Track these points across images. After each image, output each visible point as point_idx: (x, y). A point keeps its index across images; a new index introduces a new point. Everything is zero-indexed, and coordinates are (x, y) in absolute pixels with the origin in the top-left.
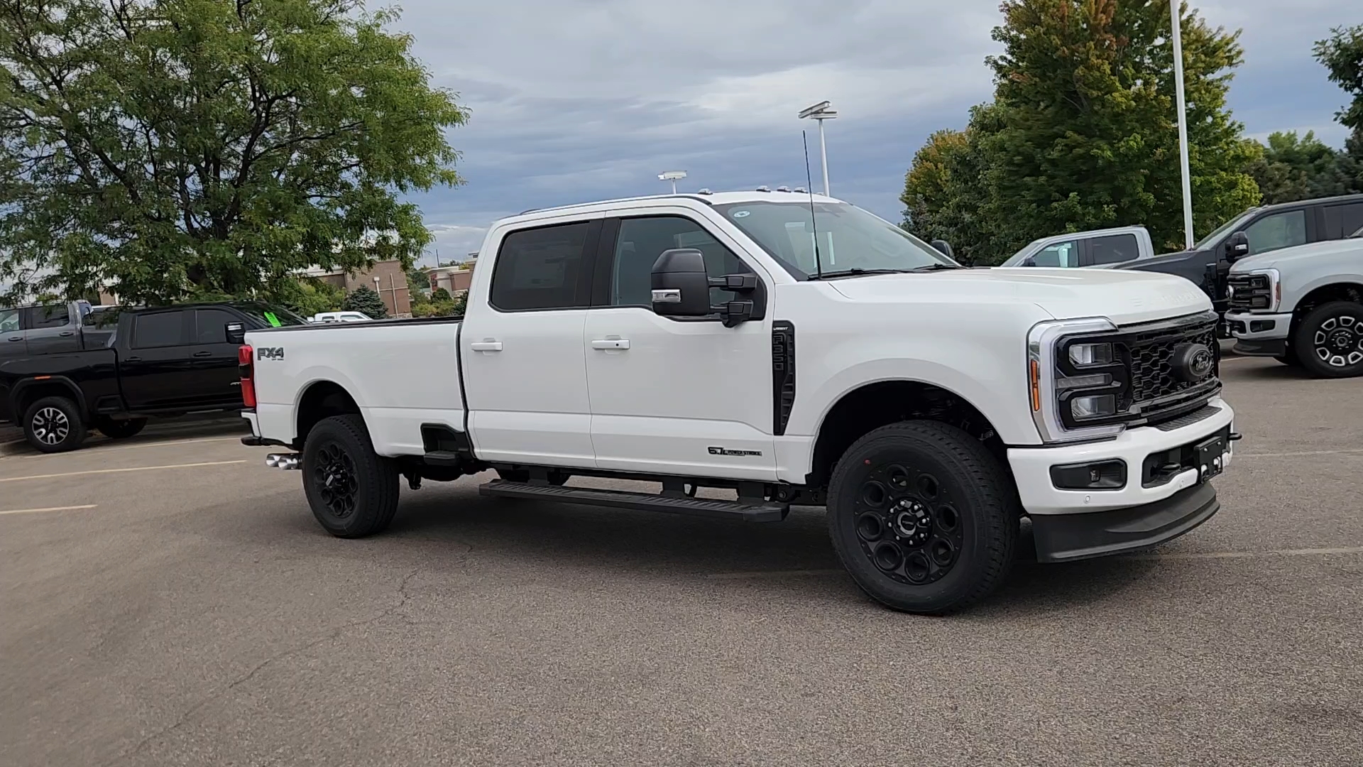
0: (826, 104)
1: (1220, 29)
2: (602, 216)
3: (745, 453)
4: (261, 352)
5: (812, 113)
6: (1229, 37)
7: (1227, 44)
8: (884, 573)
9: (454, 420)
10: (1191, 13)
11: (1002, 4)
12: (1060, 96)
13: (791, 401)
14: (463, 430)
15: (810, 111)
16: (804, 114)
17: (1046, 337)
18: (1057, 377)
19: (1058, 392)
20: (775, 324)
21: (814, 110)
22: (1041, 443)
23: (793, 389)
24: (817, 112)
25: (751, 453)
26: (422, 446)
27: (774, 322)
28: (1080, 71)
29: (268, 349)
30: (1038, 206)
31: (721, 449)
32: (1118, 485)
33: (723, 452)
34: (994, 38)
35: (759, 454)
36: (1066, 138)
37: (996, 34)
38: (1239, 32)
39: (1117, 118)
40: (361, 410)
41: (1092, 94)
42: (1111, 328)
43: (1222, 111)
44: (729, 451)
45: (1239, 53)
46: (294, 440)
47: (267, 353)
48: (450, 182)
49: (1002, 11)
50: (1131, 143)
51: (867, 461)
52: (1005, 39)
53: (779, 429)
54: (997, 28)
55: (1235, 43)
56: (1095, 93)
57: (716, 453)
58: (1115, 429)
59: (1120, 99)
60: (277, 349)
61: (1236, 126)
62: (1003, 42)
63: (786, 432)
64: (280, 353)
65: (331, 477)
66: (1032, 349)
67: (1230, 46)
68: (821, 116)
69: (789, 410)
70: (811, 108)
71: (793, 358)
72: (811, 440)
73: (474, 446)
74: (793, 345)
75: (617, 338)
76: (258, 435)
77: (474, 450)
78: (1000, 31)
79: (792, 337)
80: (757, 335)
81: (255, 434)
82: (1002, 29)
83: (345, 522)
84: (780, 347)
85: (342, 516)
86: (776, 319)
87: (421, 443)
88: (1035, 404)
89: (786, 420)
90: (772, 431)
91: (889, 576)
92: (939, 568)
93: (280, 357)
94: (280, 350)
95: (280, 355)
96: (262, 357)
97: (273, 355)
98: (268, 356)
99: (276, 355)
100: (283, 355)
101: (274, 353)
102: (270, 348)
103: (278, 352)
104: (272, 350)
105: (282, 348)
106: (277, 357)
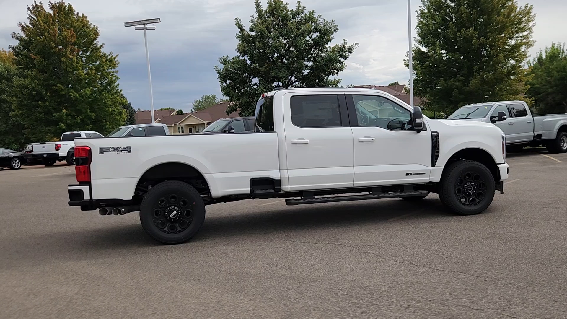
1: (111, 53)
2: (343, 93)
3: (420, 174)
4: (102, 150)
6: (114, 56)
7: (114, 59)
9: (274, 175)
10: (101, 45)
11: (19, 23)
12: (51, 68)
13: (438, 156)
14: (280, 179)
20: (432, 132)
22: (504, 163)
23: (439, 152)
25: (422, 174)
28: (64, 59)
29: (113, 148)
30: (44, 115)
31: (411, 173)
33: (411, 174)
34: (13, 37)
35: (425, 174)
36: (57, 86)
37: (14, 36)
38: (118, 55)
39: (79, 80)
40: (205, 175)
41: (69, 70)
43: (116, 84)
44: (414, 174)
45: (118, 63)
46: (133, 197)
47: (111, 150)
49: (19, 26)
50: (87, 92)
51: (461, 172)
53: (433, 165)
54: (14, 33)
55: (116, 59)
56: (70, 70)
57: (409, 175)
59: (82, 74)
60: (123, 147)
62: (17, 40)
63: (436, 165)
64: (128, 149)
65: (175, 212)
67: (115, 60)
69: (437, 159)
71: (439, 142)
72: (443, 167)
73: (282, 185)
74: (439, 139)
75: (369, 137)
76: (89, 198)
77: (282, 187)
78: (16, 35)
79: (438, 136)
80: (426, 136)
81: (85, 198)
82: (17, 34)
83: (181, 235)
84: (435, 139)
85: (176, 232)
86: (431, 130)
87: (248, 188)
88: (503, 153)
89: (436, 162)
90: (431, 166)
91: (464, 205)
92: (479, 200)
93: (126, 152)
94: (127, 148)
95: (127, 150)
96: (104, 152)
97: (118, 151)
98: (113, 151)
99: (121, 151)
100: (130, 151)
101: (120, 149)
102: (116, 147)
103: (124, 149)
104: (117, 148)
105: (130, 147)
106: (123, 152)
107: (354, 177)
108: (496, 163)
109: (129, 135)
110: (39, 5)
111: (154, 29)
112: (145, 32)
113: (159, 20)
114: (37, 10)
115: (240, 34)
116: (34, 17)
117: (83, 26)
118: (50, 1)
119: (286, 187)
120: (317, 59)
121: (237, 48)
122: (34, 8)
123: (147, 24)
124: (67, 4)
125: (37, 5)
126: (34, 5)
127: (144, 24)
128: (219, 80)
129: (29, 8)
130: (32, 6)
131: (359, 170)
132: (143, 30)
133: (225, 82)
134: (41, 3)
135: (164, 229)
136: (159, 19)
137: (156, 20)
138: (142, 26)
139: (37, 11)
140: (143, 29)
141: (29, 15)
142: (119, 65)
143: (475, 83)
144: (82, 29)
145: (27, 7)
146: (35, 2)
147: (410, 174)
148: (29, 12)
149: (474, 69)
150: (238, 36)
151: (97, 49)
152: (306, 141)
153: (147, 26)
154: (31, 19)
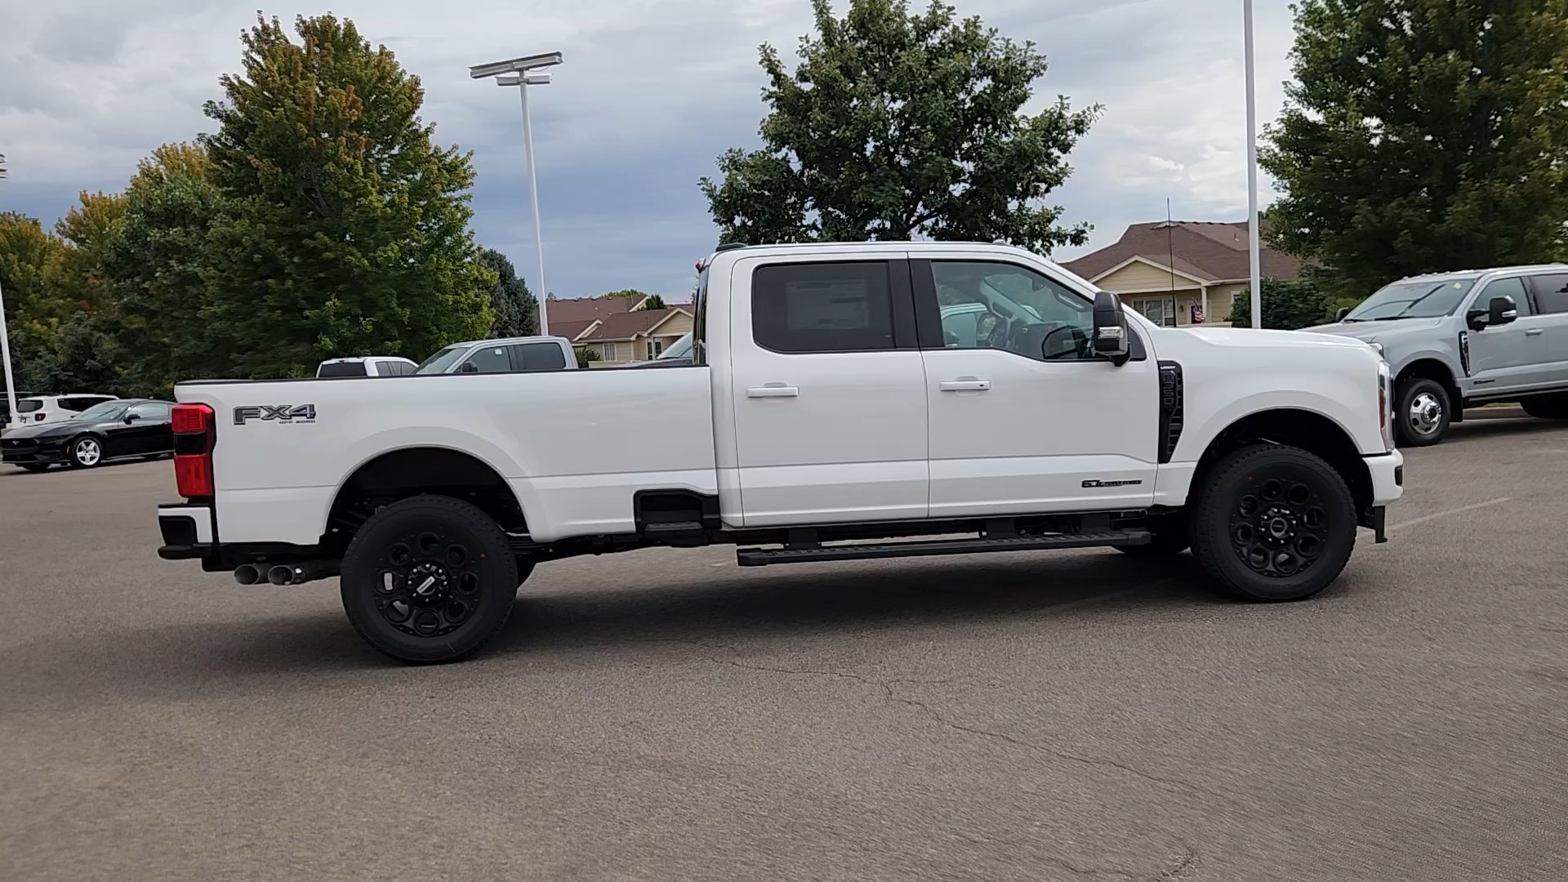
1: (455, 147)
2: (904, 256)
3: (1124, 483)
4: (241, 415)
6: (462, 157)
7: (462, 164)
8: (1258, 572)
9: (702, 482)
11: (222, 76)
12: (301, 192)
13: (1179, 432)
14: (716, 493)
17: (1386, 372)
20: (1160, 364)
22: (1385, 452)
23: (1181, 421)
25: (1130, 483)
26: (632, 519)
27: (1154, 361)
28: (330, 167)
29: (269, 409)
31: (1098, 481)
33: (1099, 484)
34: (206, 112)
35: (1139, 482)
36: (314, 239)
37: (210, 110)
38: (471, 154)
39: (370, 223)
40: (511, 482)
41: (343, 195)
43: (465, 231)
44: (1106, 483)
45: (473, 174)
46: (321, 538)
47: (264, 413)
49: (222, 84)
50: (390, 253)
51: (1249, 478)
52: (220, 117)
53: (1164, 457)
54: (210, 102)
55: (469, 164)
56: (347, 195)
57: (1091, 486)
59: (376, 204)
60: (295, 406)
61: (474, 248)
62: (218, 120)
63: (1172, 459)
64: (307, 412)
65: (431, 579)
67: (465, 167)
69: (1175, 441)
71: (1181, 393)
72: (1194, 465)
73: (726, 513)
74: (1181, 382)
75: (973, 379)
76: (210, 539)
77: (722, 515)
78: (216, 107)
79: (1180, 375)
80: (1142, 375)
81: (200, 540)
82: (217, 104)
83: (446, 641)
84: (1171, 384)
85: (434, 633)
86: (1159, 359)
87: (630, 517)
88: (1382, 424)
89: (1172, 449)
90: (1156, 460)
91: (1261, 573)
92: (1305, 560)
93: (304, 418)
94: (305, 408)
95: (305, 415)
96: (247, 420)
97: (282, 416)
98: (270, 417)
99: (291, 416)
100: (313, 416)
101: (287, 412)
102: (276, 406)
103: (299, 412)
104: (280, 408)
105: (312, 407)
106: (295, 419)
107: (929, 489)
108: (1361, 453)
109: (467, 369)
110: (272, 26)
111: (548, 83)
112: (523, 91)
113: (557, 57)
114: (265, 39)
115: (775, 89)
116: (259, 58)
117: (381, 79)
118: (299, 15)
119: (734, 516)
120: (986, 154)
121: (762, 128)
122: (258, 35)
123: (527, 69)
124: (340, 22)
125: (265, 28)
126: (259, 27)
127: (521, 70)
128: (712, 215)
129: (246, 36)
130: (254, 29)
131: (942, 470)
132: (519, 87)
133: (731, 220)
134: (275, 22)
135: (405, 624)
136: (559, 54)
137: (550, 59)
138: (517, 74)
139: (266, 42)
140: (518, 84)
141: (246, 54)
142: (474, 180)
143: (1462, 213)
144: (379, 85)
145: (241, 34)
146: (261, 20)
147: (1094, 484)
148: (246, 47)
149: (1460, 172)
150: (767, 93)
151: (418, 138)
152: (794, 390)
153: (527, 74)
154: (250, 63)
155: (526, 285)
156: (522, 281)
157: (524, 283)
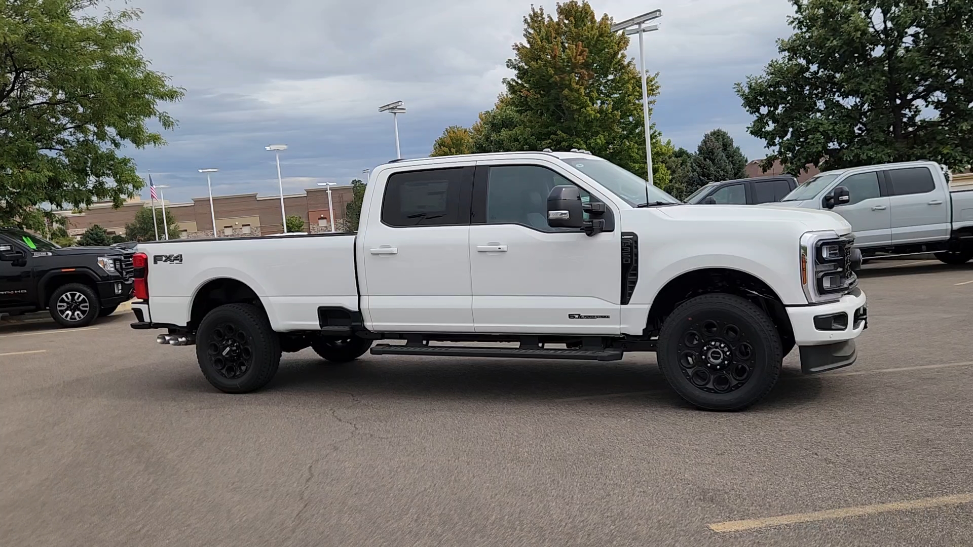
0: (400, 103)
1: (648, 71)
2: (474, 164)
3: (598, 317)
4: (157, 259)
5: (389, 109)
6: (652, 76)
8: (700, 388)
9: (350, 304)
10: (630, 60)
11: (514, 44)
12: (552, 108)
13: (635, 283)
14: (357, 310)
15: (387, 107)
16: (382, 109)
17: (809, 241)
18: (816, 264)
19: (817, 273)
20: (623, 234)
21: (391, 106)
22: (807, 303)
23: (636, 275)
24: (393, 108)
25: (602, 317)
26: (318, 323)
27: (622, 233)
28: (566, 92)
29: (165, 256)
31: (579, 315)
32: (844, 327)
33: (580, 317)
35: (608, 317)
36: (557, 135)
37: (509, 64)
38: (657, 74)
39: (588, 124)
40: (261, 298)
41: (573, 107)
42: (836, 237)
44: (585, 316)
45: (658, 87)
46: (188, 323)
47: (164, 259)
48: (155, 143)
49: (514, 49)
50: (598, 140)
51: (690, 319)
52: (515, 68)
53: (625, 300)
54: (510, 60)
55: (655, 81)
56: (575, 107)
57: (574, 317)
58: (839, 295)
59: (591, 112)
60: (175, 255)
61: (657, 133)
62: (513, 70)
63: (630, 303)
64: (179, 258)
65: (228, 349)
66: (803, 249)
67: (653, 83)
68: (395, 111)
69: (632, 289)
70: (388, 105)
71: (637, 255)
72: (648, 307)
73: (367, 322)
74: (637, 248)
75: (497, 244)
76: (149, 321)
77: (365, 324)
78: (512, 62)
79: (636, 242)
80: (610, 242)
81: (145, 320)
82: (513, 61)
84: (629, 249)
85: (233, 378)
86: (623, 231)
87: (316, 321)
88: (804, 281)
89: (630, 295)
90: (619, 302)
91: (702, 389)
92: (737, 382)
93: (178, 261)
94: (179, 256)
96: (158, 262)
97: (171, 260)
98: (165, 261)
99: (174, 260)
100: (181, 260)
101: (172, 258)
102: (168, 255)
103: (176, 258)
104: (170, 256)
105: (181, 255)
106: (175, 262)
107: (472, 314)
108: (785, 303)
110: (539, 12)
111: (657, 29)
112: (640, 37)
113: (658, 13)
114: (535, 19)
115: (796, 16)
116: (532, 31)
117: (601, 35)
118: (558, 3)
119: (372, 325)
122: (532, 18)
123: (643, 22)
124: (580, 4)
125: (534, 14)
126: (532, 13)
127: (639, 24)
129: (526, 20)
130: (530, 15)
131: (481, 302)
132: (638, 35)
134: (541, 9)
135: (222, 371)
136: (659, 11)
137: (654, 14)
138: (637, 27)
139: (536, 22)
140: (638, 32)
141: (526, 30)
142: (659, 90)
144: (601, 38)
145: (523, 19)
146: (533, 10)
147: (577, 316)
148: (526, 26)
151: (622, 68)
152: (394, 250)
153: (643, 26)
154: (527, 35)
155: (741, 151)
156: (738, 148)
157: (739, 149)
